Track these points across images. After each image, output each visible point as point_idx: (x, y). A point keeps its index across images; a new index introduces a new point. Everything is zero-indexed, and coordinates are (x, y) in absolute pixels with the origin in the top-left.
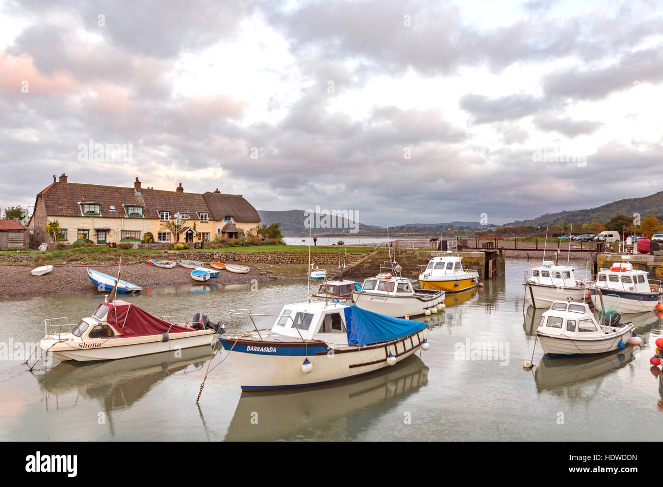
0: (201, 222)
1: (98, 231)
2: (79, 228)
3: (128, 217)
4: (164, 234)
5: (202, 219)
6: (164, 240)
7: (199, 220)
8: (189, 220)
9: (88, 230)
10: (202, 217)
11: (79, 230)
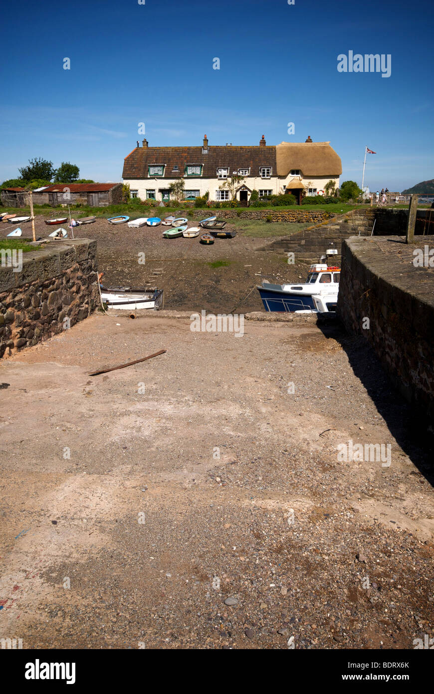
0: (262, 179)
1: (163, 191)
2: (148, 188)
3: (186, 176)
4: (223, 192)
5: (264, 176)
6: (223, 198)
7: (260, 176)
8: (248, 176)
9: (154, 190)
10: (264, 173)
11: (147, 190)
